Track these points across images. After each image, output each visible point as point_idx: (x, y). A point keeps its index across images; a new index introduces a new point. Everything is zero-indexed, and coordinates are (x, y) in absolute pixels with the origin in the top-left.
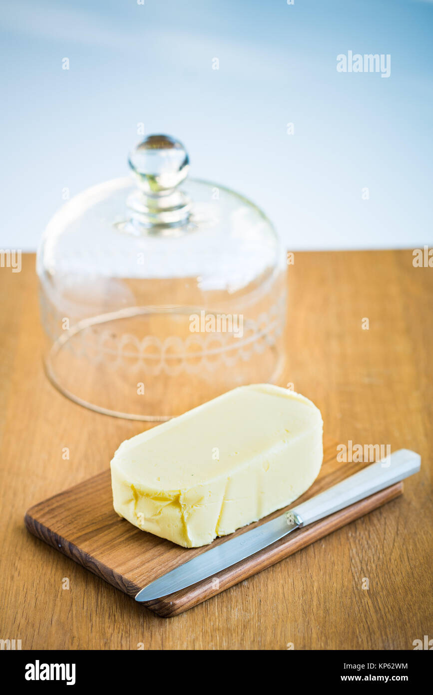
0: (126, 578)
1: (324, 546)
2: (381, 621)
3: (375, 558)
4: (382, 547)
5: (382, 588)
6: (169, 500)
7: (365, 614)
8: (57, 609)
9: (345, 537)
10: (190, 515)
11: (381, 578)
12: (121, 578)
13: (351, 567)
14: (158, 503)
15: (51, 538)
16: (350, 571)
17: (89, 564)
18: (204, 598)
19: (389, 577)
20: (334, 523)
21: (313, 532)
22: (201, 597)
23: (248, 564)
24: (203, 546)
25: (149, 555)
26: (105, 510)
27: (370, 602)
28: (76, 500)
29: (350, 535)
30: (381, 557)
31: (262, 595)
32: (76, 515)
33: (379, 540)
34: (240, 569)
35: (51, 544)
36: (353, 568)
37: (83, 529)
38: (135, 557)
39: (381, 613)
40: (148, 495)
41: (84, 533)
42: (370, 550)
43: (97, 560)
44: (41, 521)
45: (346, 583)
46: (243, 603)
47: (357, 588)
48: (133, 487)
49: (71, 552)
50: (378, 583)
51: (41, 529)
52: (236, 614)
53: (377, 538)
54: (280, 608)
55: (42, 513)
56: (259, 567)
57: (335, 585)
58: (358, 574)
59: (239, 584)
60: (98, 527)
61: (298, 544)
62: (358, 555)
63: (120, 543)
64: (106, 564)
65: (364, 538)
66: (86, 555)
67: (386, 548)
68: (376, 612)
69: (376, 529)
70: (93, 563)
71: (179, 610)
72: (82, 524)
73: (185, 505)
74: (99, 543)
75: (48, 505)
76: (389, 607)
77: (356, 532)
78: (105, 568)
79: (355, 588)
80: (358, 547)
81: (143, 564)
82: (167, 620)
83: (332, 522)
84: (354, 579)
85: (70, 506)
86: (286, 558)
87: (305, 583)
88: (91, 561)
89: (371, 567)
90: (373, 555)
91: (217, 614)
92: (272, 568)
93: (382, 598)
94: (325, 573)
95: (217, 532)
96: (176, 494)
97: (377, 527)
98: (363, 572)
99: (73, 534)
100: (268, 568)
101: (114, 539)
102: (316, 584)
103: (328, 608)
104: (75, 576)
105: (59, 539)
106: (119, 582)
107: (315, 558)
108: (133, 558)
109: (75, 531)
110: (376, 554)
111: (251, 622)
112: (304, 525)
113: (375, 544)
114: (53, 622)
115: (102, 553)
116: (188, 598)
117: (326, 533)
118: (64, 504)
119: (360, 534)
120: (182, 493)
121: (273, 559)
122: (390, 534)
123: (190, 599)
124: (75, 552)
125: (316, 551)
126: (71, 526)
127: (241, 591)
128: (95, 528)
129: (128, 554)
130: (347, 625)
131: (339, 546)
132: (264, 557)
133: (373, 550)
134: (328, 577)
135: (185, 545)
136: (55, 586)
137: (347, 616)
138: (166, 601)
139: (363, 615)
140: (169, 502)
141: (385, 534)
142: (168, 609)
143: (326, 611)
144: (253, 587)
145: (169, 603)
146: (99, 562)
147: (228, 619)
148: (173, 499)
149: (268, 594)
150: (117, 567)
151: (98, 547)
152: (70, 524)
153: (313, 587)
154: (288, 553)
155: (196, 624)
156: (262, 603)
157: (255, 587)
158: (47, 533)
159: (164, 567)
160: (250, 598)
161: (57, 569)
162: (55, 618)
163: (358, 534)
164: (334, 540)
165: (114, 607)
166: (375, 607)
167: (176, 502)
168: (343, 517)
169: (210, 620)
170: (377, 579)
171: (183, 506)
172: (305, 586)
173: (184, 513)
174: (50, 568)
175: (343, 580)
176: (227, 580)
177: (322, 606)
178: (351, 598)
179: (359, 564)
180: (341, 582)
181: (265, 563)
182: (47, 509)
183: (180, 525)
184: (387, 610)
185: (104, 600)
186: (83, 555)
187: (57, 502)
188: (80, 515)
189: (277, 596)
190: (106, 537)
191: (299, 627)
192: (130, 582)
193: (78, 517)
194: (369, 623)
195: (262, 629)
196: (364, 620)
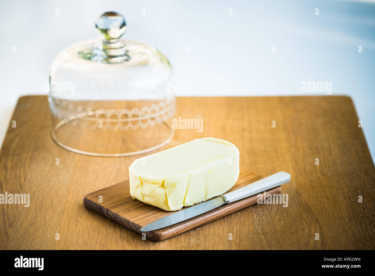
0: (136, 223)
1: (239, 214)
2: (269, 245)
3: (266, 219)
4: (270, 215)
5: (270, 231)
6: (160, 184)
7: (260, 241)
8: (100, 238)
9: (251, 210)
10: (170, 193)
11: (269, 227)
12: (133, 223)
13: (253, 223)
14: (153, 186)
15: (97, 207)
16: (253, 224)
17: (117, 219)
18: (177, 233)
19: (273, 227)
20: (245, 203)
21: (234, 206)
22: (175, 232)
23: (200, 218)
24: (176, 211)
25: (148, 214)
26: (126, 196)
27: (263, 237)
28: (110, 192)
29: (253, 210)
30: (269, 218)
31: (207, 233)
32: (110, 198)
33: (269, 212)
34: (195, 220)
35: (97, 211)
36: (254, 223)
37: (114, 203)
38: (141, 215)
39: (269, 241)
40: (148, 181)
41: (114, 205)
42: (264, 216)
43: (121, 216)
44: (92, 200)
45: (251, 229)
46: (197, 237)
47: (256, 231)
48: (140, 178)
49: (108, 214)
50: (268, 229)
51: (92, 204)
52: (193, 241)
53: (267, 211)
54: (216, 238)
55: (93, 197)
56: (205, 221)
57: (245, 230)
58: (257, 226)
59: (195, 229)
60: (122, 203)
61: (226, 212)
62: (257, 218)
63: (133, 209)
64: (126, 218)
65: (261, 211)
66: (115, 214)
67: (272, 215)
68: (266, 241)
69: (267, 207)
70: (119, 217)
71: (163, 238)
72: (114, 201)
73: (167, 187)
74: (122, 209)
75: (96, 194)
76: (273, 239)
77: (256, 209)
78: (125, 219)
79: (255, 231)
80: (257, 215)
81: (145, 217)
82: (157, 243)
83: (244, 202)
84: (255, 227)
85: (107, 194)
86: (220, 219)
87: (229, 229)
88: (118, 217)
89: (264, 223)
90: (265, 218)
91: (183, 241)
92: (212, 223)
93: (270, 235)
94: (240, 225)
95: (184, 204)
96: (163, 180)
97: (268, 207)
98: (260, 225)
99: (109, 205)
100: (210, 223)
101: (130, 208)
102: (235, 229)
103: (241, 239)
104: (109, 225)
105: (101, 207)
106: (132, 226)
107: (235, 218)
108: (139, 215)
109: (110, 204)
110: (267, 218)
111: (201, 244)
112: (229, 202)
113: (267, 214)
114: (97, 243)
115: (123, 213)
116: (168, 232)
117: (241, 208)
118: (104, 193)
119: (258, 209)
120: (166, 180)
121: (213, 218)
122: (274, 210)
123: (169, 232)
124: (109, 213)
125: (235, 216)
126: (108, 202)
127: (196, 232)
128: (120, 203)
129: (137, 214)
130: (251, 246)
131: (248, 214)
132: (208, 216)
133: (265, 216)
134: (241, 227)
135: (167, 209)
136: (98, 229)
137: (251, 242)
138: (157, 233)
139: (259, 242)
140: (159, 185)
141: (271, 210)
142: (157, 237)
143: (240, 240)
144: (202, 230)
145: (158, 234)
146: (122, 217)
147: (189, 243)
148: (161, 183)
149: (210, 233)
150: (131, 219)
151: (121, 211)
152: (107, 201)
153: (234, 231)
154: (221, 216)
155: (172, 244)
156: (207, 237)
157: (203, 230)
158: (95, 205)
159: (156, 219)
160: (201, 235)
161: (100, 222)
162: (99, 241)
163: (257, 209)
164: (245, 212)
165: (130, 238)
166: (266, 239)
167: (163, 186)
168: (250, 201)
169: (179, 243)
170: (267, 228)
171: (166, 187)
172: (229, 230)
173: (167, 191)
174: (96, 221)
175: (249, 228)
176: (189, 225)
177: (238, 238)
178: (253, 235)
179: (258, 221)
180: (248, 229)
181: (209, 219)
182: (95, 195)
183: (164, 198)
184: (272, 240)
185: (124, 235)
186: (114, 214)
187: (101, 192)
188: (112, 198)
189: (214, 234)
190: (126, 207)
191: (226, 246)
192: (138, 225)
193: (112, 199)
194: (262, 245)
195: (206, 247)
196: (260, 244)
